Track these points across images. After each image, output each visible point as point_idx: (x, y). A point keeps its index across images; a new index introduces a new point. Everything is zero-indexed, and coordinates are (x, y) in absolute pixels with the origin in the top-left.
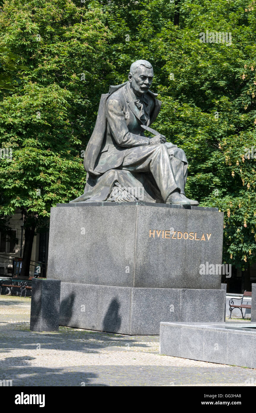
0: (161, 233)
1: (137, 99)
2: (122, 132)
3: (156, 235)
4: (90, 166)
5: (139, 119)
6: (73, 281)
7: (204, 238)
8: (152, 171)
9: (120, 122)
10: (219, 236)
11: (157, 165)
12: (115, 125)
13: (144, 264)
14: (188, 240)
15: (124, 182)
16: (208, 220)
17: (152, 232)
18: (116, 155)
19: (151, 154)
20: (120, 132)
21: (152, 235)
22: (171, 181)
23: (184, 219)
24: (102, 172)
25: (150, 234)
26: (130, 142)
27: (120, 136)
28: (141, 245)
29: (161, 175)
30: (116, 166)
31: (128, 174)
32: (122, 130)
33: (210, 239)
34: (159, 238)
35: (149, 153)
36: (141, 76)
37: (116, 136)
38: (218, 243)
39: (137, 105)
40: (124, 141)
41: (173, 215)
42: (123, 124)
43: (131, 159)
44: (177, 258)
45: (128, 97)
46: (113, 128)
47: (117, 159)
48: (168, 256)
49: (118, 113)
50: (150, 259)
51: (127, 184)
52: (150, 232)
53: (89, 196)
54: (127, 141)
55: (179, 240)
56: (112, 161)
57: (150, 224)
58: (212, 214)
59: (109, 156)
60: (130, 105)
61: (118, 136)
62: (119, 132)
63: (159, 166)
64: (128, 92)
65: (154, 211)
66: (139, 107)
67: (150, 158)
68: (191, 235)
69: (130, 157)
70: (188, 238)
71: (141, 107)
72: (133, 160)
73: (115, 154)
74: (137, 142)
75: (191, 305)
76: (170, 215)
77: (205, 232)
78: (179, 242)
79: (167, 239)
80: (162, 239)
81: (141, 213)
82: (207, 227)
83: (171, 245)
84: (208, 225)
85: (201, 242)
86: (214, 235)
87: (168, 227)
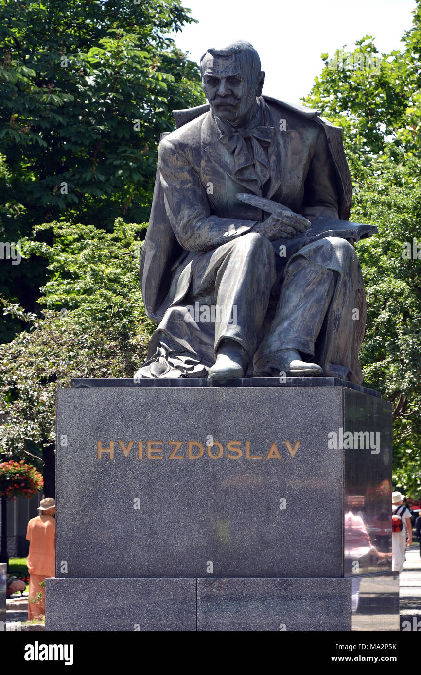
5: (235, 180)
9: (175, 194)
13: (83, 524)
14: (223, 461)
16: (289, 409)
20: (177, 218)
23: (208, 411)
26: (200, 237)
28: (71, 478)
32: (179, 212)
33: (297, 455)
34: (128, 460)
38: (327, 463)
40: (185, 236)
41: (170, 403)
42: (184, 197)
44: (188, 505)
45: (208, 132)
48: (159, 501)
49: (172, 173)
50: (102, 509)
54: (192, 235)
55: (195, 461)
57: (99, 429)
58: (303, 394)
65: (109, 399)
74: (215, 237)
75: (236, 618)
76: (162, 404)
77: (279, 439)
78: (194, 465)
79: (154, 461)
80: (139, 461)
81: (70, 404)
82: (285, 425)
83: (167, 475)
84: (288, 420)
85: (266, 465)
86: (309, 445)
87: (156, 432)
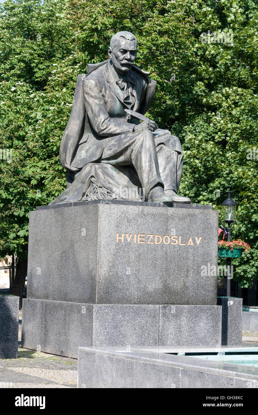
0: (133, 238)
1: (120, 78)
2: (99, 118)
3: (125, 240)
4: (66, 161)
5: (123, 102)
6: (47, 297)
7: (192, 242)
8: (134, 163)
9: (97, 106)
10: (212, 240)
11: (138, 155)
12: (92, 110)
13: (109, 276)
14: (170, 245)
15: (103, 178)
16: (197, 220)
17: (120, 236)
18: (95, 147)
19: (133, 142)
20: (98, 118)
21: (120, 240)
22: (152, 174)
23: (164, 219)
24: (80, 167)
25: (118, 238)
26: (110, 129)
27: (98, 123)
28: (105, 252)
29: (142, 167)
30: (94, 159)
31: (109, 168)
32: (99, 115)
33: (200, 244)
34: (130, 244)
35: (131, 142)
36: (120, 50)
37: (93, 123)
38: (212, 248)
39: (120, 85)
40: (102, 128)
41: (148, 215)
42: (101, 108)
43: (111, 149)
44: (155, 267)
45: (108, 76)
46: (90, 114)
47: (96, 151)
48: (143, 265)
49: (95, 96)
50: (118, 269)
51: (107, 180)
52: (118, 236)
53: (66, 197)
54: (106, 128)
55: (158, 245)
56: (91, 154)
57: (118, 226)
58: (203, 213)
59: (87, 148)
60: (111, 86)
61: (96, 124)
62: (96, 119)
63: (141, 158)
64: (108, 71)
65: (122, 211)
66: (122, 88)
67: (131, 147)
68: (174, 238)
69: (110, 148)
70: (170, 243)
71: (124, 88)
72: (114, 151)
73: (93, 145)
74: (118, 130)
75: (175, 325)
76: (145, 215)
77: (193, 235)
78: (158, 247)
79: (141, 244)
80: (134, 244)
81: (105, 213)
82: (196, 228)
83: (146, 252)
84: (197, 226)
85: (187, 248)
86: (205, 239)
87: (142, 229)
